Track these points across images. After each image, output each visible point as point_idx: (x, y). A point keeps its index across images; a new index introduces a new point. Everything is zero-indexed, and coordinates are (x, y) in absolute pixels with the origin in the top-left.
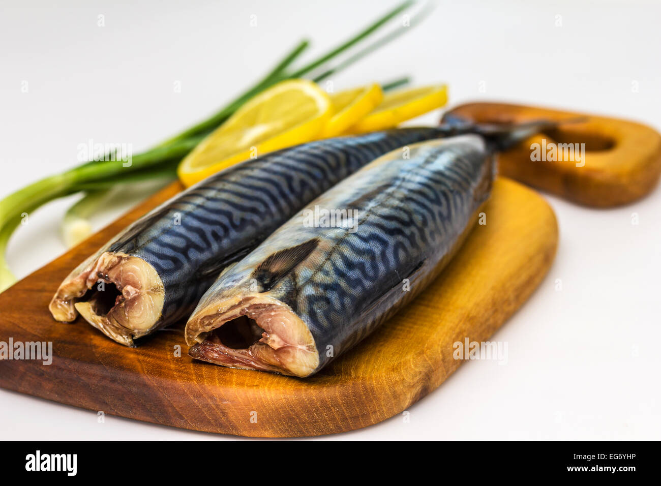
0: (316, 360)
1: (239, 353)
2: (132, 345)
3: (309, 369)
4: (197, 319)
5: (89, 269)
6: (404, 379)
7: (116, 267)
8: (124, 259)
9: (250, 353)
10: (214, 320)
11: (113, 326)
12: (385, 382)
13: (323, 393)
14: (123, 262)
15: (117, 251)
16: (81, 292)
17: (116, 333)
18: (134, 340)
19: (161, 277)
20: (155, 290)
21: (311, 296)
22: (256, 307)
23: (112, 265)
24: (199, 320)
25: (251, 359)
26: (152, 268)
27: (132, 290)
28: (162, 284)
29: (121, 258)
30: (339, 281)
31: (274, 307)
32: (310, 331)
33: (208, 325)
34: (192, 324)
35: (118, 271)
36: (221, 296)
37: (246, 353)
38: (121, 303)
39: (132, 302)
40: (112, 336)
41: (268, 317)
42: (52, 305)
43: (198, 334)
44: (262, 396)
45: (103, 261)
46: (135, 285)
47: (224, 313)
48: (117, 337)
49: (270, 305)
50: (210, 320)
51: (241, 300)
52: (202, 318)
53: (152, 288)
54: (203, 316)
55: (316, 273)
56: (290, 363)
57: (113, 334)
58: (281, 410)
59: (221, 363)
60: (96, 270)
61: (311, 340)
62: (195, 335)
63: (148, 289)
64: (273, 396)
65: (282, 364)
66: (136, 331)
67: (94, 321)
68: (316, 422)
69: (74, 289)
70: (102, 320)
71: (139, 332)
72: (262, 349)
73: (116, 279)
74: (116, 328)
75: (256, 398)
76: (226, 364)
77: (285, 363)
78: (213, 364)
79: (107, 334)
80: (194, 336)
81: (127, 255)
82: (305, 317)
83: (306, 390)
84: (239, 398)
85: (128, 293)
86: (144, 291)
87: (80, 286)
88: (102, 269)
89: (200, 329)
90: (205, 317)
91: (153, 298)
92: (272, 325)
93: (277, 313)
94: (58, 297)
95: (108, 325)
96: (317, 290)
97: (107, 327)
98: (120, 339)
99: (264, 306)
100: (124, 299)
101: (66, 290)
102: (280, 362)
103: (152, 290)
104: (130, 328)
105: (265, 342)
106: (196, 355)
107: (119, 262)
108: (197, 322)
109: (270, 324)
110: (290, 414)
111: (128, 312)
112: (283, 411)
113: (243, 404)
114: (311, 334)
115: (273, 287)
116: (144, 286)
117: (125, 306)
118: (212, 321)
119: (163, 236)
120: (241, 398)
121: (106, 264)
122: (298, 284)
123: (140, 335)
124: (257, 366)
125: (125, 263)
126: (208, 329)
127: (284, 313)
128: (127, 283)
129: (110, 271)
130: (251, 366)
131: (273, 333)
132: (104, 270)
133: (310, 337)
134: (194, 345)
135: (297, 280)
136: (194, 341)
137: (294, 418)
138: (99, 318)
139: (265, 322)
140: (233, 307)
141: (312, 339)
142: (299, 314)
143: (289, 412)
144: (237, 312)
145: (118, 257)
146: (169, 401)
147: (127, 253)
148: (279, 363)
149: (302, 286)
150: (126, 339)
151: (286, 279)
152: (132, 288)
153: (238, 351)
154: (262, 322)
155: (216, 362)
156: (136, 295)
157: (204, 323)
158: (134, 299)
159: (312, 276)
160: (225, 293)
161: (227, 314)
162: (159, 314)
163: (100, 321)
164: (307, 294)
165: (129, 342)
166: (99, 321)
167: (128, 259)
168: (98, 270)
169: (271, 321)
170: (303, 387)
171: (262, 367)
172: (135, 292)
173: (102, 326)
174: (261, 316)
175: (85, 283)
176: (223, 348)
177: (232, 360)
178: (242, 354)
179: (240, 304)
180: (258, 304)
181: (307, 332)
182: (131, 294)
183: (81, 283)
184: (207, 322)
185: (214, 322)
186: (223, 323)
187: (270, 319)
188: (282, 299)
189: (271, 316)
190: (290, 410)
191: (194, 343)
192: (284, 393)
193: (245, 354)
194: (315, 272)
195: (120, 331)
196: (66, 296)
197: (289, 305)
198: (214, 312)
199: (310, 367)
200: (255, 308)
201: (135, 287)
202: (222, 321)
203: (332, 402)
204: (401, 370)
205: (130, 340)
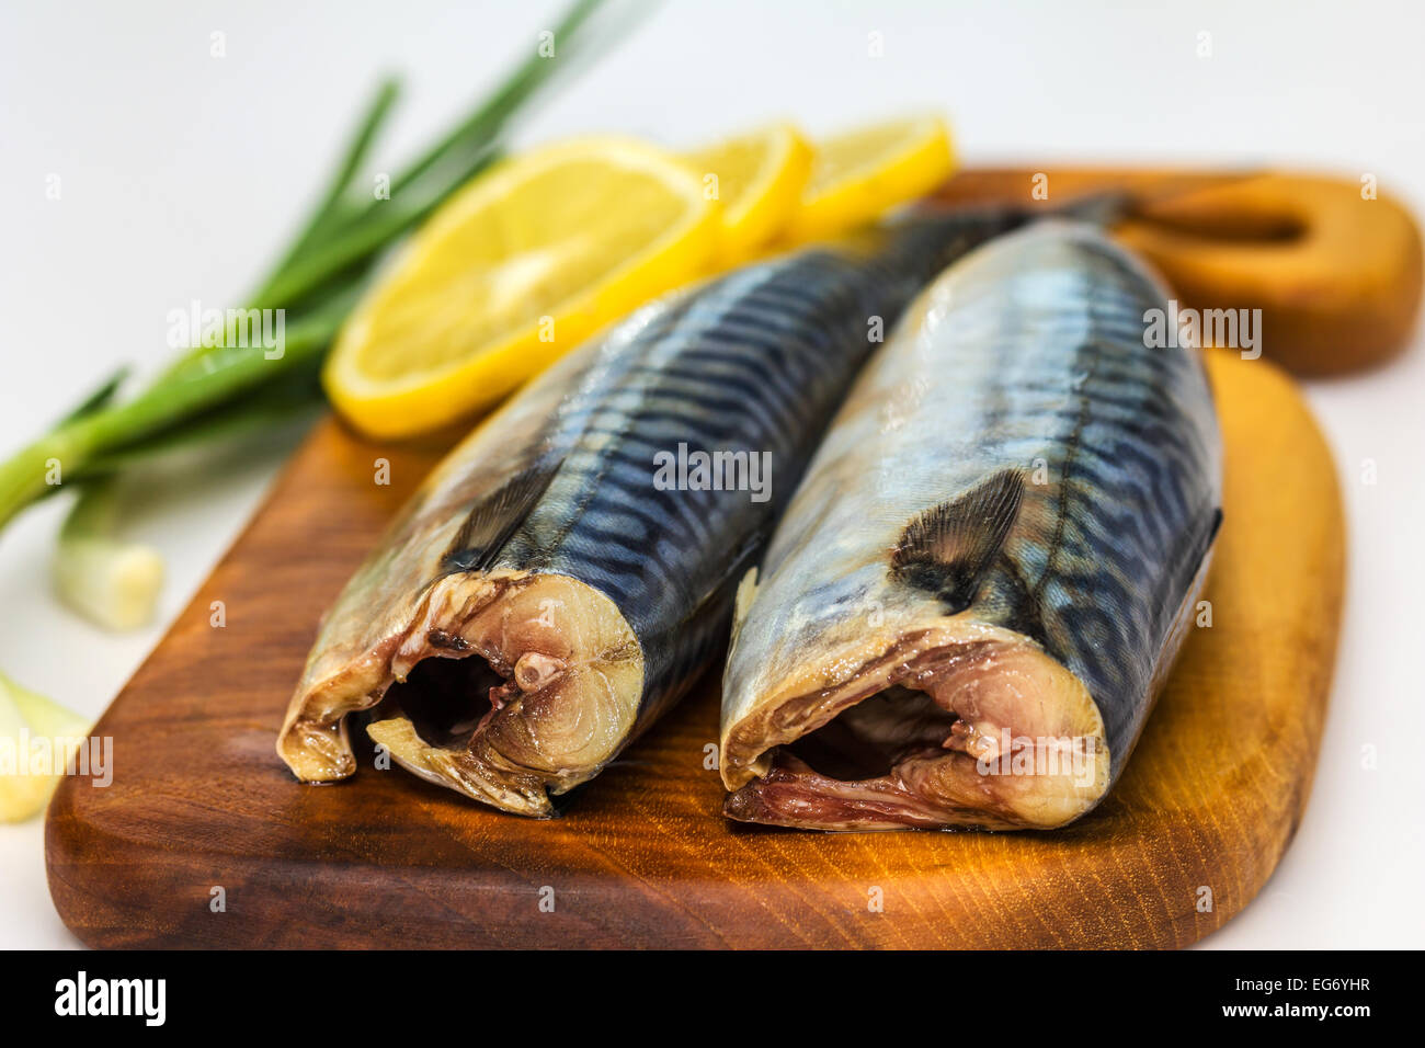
0: (1103, 774)
1: (869, 789)
2: (548, 813)
3: (1079, 802)
4: (765, 712)
5: (399, 628)
6: (1266, 806)
7: (489, 611)
8: (517, 584)
9: (901, 786)
10: (813, 707)
11: (491, 769)
12: (1235, 816)
13: (1114, 861)
14: (512, 592)
15: (489, 568)
16: (373, 693)
17: (500, 787)
18: (552, 798)
19: (628, 620)
20: (615, 655)
21: (1067, 610)
22: (938, 655)
23: (477, 607)
24: (770, 714)
25: (900, 801)
26: (601, 595)
27: (543, 664)
28: (631, 637)
29: (504, 584)
30: (1107, 568)
31: (990, 646)
32: (1094, 698)
33: (795, 723)
34: (748, 729)
35: (495, 623)
36: (825, 641)
37: (887, 786)
38: (508, 704)
39: (547, 696)
40: (492, 797)
41: (971, 678)
42: (285, 740)
43: (758, 752)
44: (970, 890)
45: (448, 600)
46: (550, 649)
47: (843, 685)
48: (503, 797)
49: (979, 644)
50: (801, 709)
51: (894, 642)
52: (775, 708)
53: (605, 651)
54: (783, 702)
55: (1053, 554)
56: (1024, 794)
57: (492, 790)
58: (1021, 919)
59: (816, 825)
60: (426, 626)
61: (1095, 723)
62: (750, 757)
63: (594, 655)
64: (995, 884)
65: (997, 799)
66: (563, 773)
67: (430, 765)
68: (1104, 939)
69: (352, 687)
70: (456, 759)
71: (571, 775)
72: (940, 768)
73: (488, 643)
74: (501, 772)
75: (954, 898)
76: (829, 824)
77: (1007, 797)
78: (792, 830)
79: (474, 792)
80: (746, 759)
81: (524, 574)
82: (1076, 663)
83: (1071, 859)
84: (909, 901)
85: (532, 673)
86: (580, 662)
87: (371, 679)
88: (446, 620)
89: (768, 739)
90: (788, 702)
91: (609, 677)
92: (981, 699)
93: (1001, 662)
94: (301, 718)
95: (473, 768)
96: (1074, 593)
97: (473, 776)
98: (512, 802)
99: (961, 650)
100: (518, 693)
101: (329, 695)
102: (993, 795)
103: (606, 656)
104: (545, 767)
105: (959, 747)
106: (749, 812)
107: (500, 594)
108: (763, 719)
109: (975, 697)
110: (1043, 928)
111: (536, 725)
112: (1024, 922)
113: (922, 917)
114: (1094, 707)
115: (973, 596)
116: (580, 646)
117: (526, 712)
118: (809, 711)
119: (588, 514)
120: (917, 902)
121: (457, 607)
122: (1027, 582)
123: (575, 782)
124: (916, 816)
125: (518, 596)
126: (793, 733)
127: (1020, 660)
128: (523, 648)
129: (467, 625)
130: (898, 819)
131: (982, 718)
132: (452, 624)
133: (1093, 715)
134: (744, 784)
135: (1022, 575)
136: (745, 775)
137: (1052, 937)
138: (442, 755)
139: (960, 694)
140: (872, 664)
141: (1099, 719)
142: (1062, 659)
143: (1040, 923)
144: (881, 675)
145: (496, 582)
146: (719, 937)
147: (522, 566)
148: (987, 800)
149: (1037, 586)
150: (532, 799)
151: (995, 574)
152: (544, 659)
153: (866, 784)
154: (951, 698)
155: (806, 824)
156: (558, 675)
157: (783, 718)
158: (553, 688)
159: (1050, 560)
160: (833, 631)
161: (851, 685)
162: (630, 720)
163: (450, 760)
164: (1057, 605)
165: (541, 805)
166: (447, 763)
167: (527, 582)
168: (433, 622)
169: (978, 690)
170: (1061, 853)
171: (930, 819)
172: (552, 669)
173: (456, 775)
174: (951, 677)
175: (387, 667)
176: (820, 783)
177: (847, 811)
178: (877, 790)
179: (891, 652)
180: (945, 647)
181: (1083, 702)
182: (541, 678)
183: (374, 670)
184: (790, 717)
185: (812, 712)
186: (835, 713)
187: (976, 683)
188: (1010, 624)
189: (980, 674)
190: (1044, 915)
191: (744, 780)
192: (1020, 875)
193: (888, 790)
194: (1050, 549)
195: (512, 780)
196: (327, 710)
197: (1034, 639)
198: (816, 685)
199: (1082, 797)
200: (933, 660)
201: (553, 655)
202: (837, 706)
203: (1137, 883)
204: (1254, 784)
205: (544, 800)
